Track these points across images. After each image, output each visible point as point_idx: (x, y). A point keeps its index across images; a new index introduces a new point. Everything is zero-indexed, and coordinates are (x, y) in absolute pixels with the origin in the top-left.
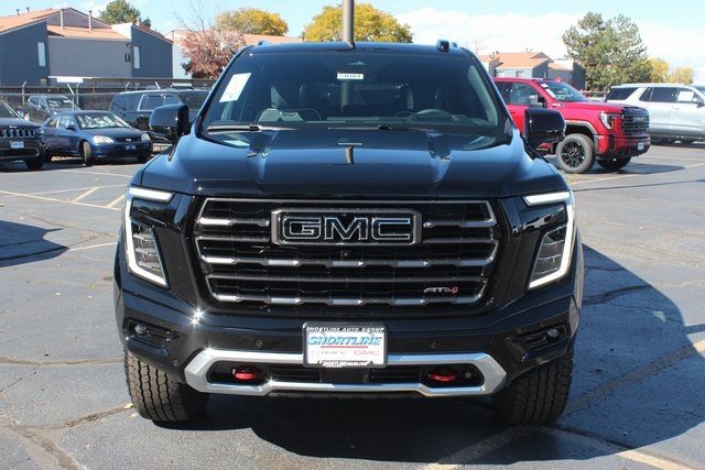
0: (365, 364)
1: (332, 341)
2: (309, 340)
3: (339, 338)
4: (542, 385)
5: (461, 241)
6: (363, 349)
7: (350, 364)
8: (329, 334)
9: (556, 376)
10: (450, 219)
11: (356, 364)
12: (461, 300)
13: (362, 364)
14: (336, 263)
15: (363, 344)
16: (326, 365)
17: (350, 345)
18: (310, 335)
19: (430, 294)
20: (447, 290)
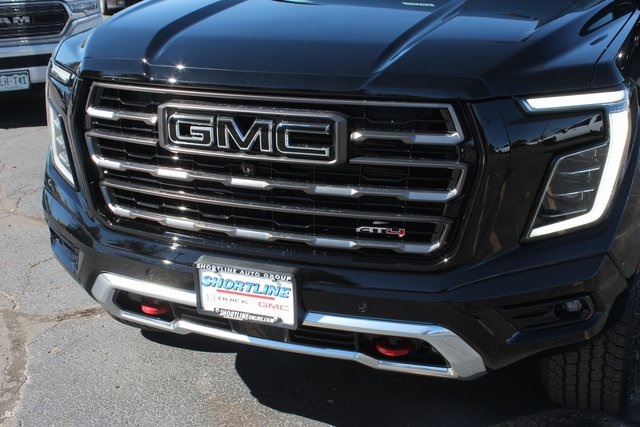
0: (272, 321)
1: (230, 285)
2: (203, 280)
3: (239, 283)
4: (584, 366)
5: (410, 163)
6: (268, 302)
7: (253, 318)
8: (226, 276)
9: (604, 357)
10: (392, 128)
11: (260, 319)
12: (410, 248)
13: (268, 320)
14: (236, 181)
15: (267, 294)
16: (223, 314)
17: (251, 293)
18: (204, 274)
19: (365, 236)
20: (390, 231)
